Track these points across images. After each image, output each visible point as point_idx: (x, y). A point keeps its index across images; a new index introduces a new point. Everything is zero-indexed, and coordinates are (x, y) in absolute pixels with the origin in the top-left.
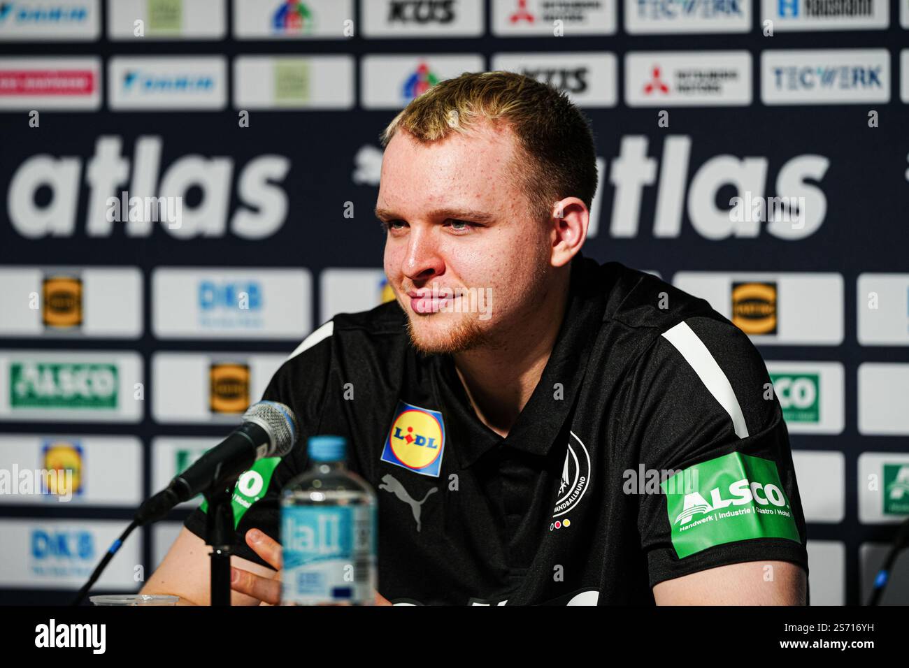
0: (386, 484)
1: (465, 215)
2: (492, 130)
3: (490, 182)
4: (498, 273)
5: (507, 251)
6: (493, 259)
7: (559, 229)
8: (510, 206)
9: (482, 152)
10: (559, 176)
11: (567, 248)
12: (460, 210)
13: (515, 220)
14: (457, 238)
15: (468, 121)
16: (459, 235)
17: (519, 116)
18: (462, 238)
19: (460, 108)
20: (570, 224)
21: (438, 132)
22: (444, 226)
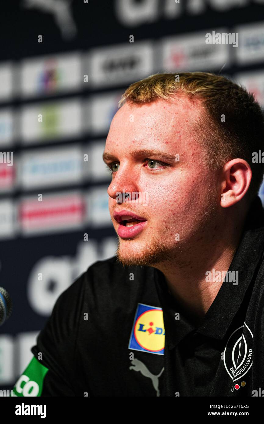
0: (134, 366)
1: (155, 155)
2: (187, 99)
3: (179, 135)
4: (176, 204)
5: (185, 187)
6: (173, 193)
7: (229, 182)
8: (191, 154)
9: (176, 114)
10: (232, 142)
11: (233, 195)
12: (153, 151)
13: (194, 166)
14: (152, 176)
15: (170, 92)
16: (153, 174)
17: (208, 94)
18: (155, 176)
19: (167, 84)
20: (237, 179)
21: (147, 95)
22: (144, 166)
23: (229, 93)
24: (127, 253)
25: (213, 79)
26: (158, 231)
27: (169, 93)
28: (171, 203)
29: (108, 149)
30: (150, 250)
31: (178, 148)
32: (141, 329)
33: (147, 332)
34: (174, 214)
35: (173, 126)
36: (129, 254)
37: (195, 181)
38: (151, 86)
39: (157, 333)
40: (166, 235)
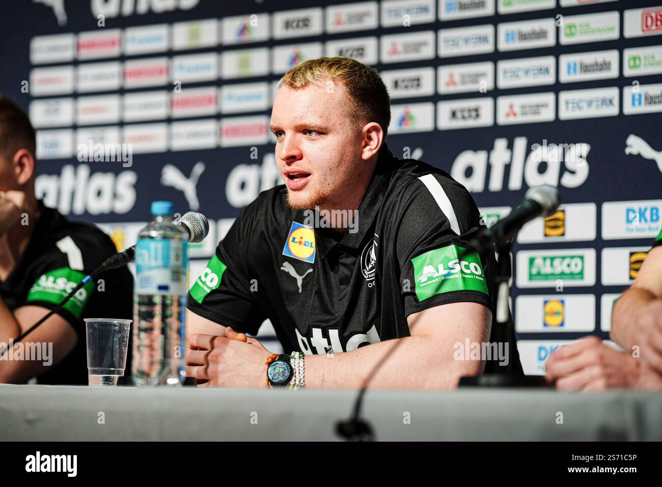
0: (285, 267)
1: (313, 127)
3: (328, 110)
4: (331, 161)
6: (328, 153)
7: (366, 140)
8: (339, 124)
10: (367, 110)
11: (371, 150)
12: (311, 124)
13: (341, 131)
14: (311, 141)
16: (312, 140)
17: (346, 76)
18: (314, 141)
19: (315, 71)
20: (373, 138)
21: (301, 82)
22: (304, 134)
23: (360, 73)
25: (346, 62)
27: (317, 78)
28: (327, 161)
30: (313, 198)
31: (329, 120)
32: (293, 241)
33: (298, 244)
34: (330, 169)
35: (324, 104)
38: (303, 74)
39: (305, 245)
40: (325, 184)
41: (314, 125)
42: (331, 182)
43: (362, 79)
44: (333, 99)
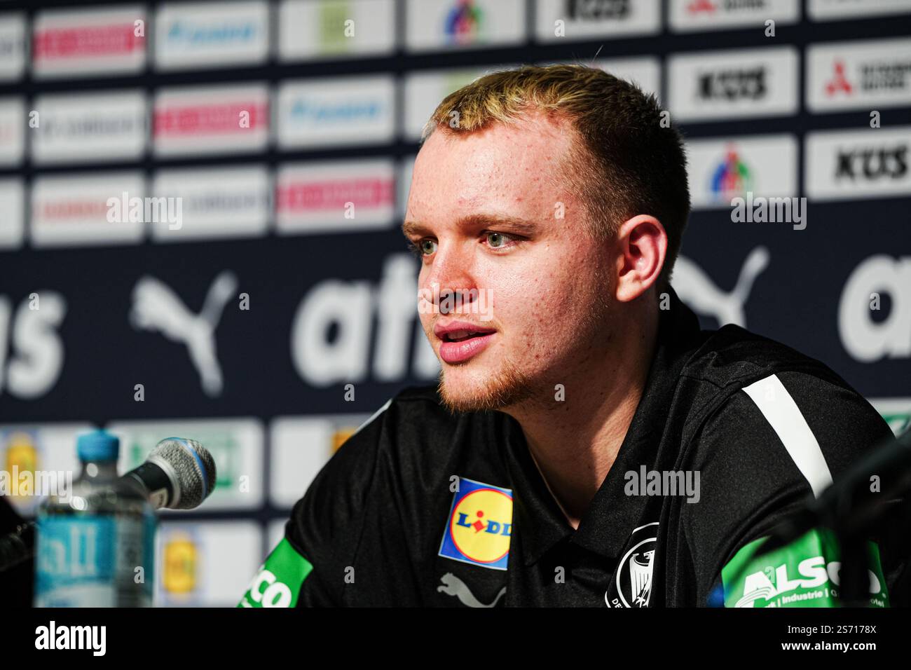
0: (446, 585)
1: (501, 222)
2: (545, 121)
3: (537, 184)
4: (543, 303)
5: (557, 273)
6: (537, 285)
7: (629, 256)
9: (529, 146)
10: (630, 186)
11: (638, 278)
12: (496, 215)
13: (567, 236)
14: (496, 258)
15: (515, 109)
16: (499, 255)
17: (580, 107)
18: (503, 258)
19: (508, 95)
20: (643, 250)
21: (475, 119)
22: (481, 242)
23: (615, 99)
24: (459, 389)
25: (584, 77)
26: (514, 352)
27: (514, 111)
28: (534, 303)
29: (413, 216)
30: (499, 384)
31: (538, 208)
32: (462, 522)
33: (473, 529)
34: (541, 321)
35: (527, 169)
36: (463, 390)
37: (573, 261)
38: (481, 101)
39: (490, 530)
40: (528, 357)
41: (504, 218)
42: (543, 352)
43: (618, 113)
44: (549, 159)
